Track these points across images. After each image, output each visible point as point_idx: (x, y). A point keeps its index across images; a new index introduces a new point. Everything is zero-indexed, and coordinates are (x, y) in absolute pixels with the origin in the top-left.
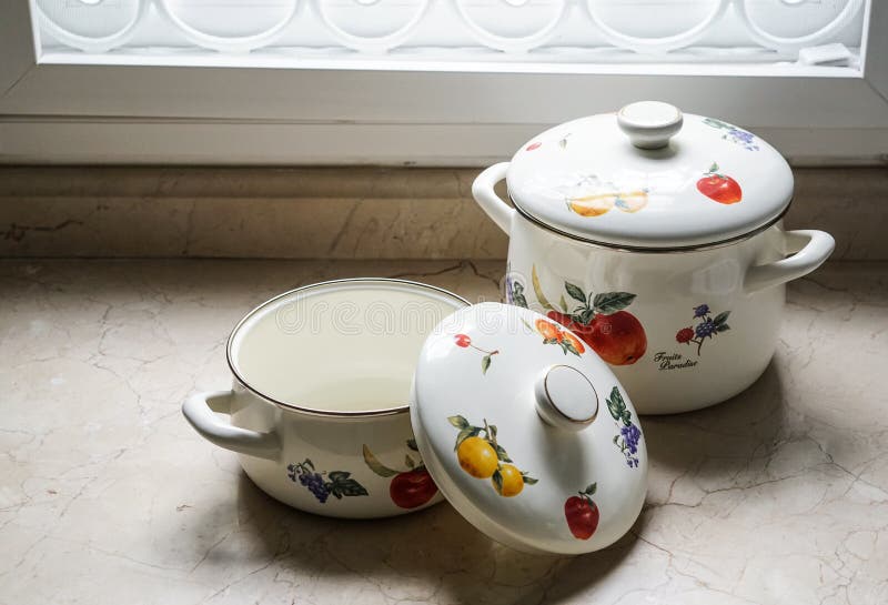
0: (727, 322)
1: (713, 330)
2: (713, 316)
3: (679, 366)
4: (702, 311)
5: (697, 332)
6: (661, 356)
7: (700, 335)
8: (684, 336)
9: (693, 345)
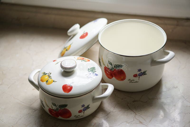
0: (146, 73)
1: (142, 75)
2: (142, 71)
3: (134, 82)
4: (140, 70)
5: (138, 75)
6: (130, 80)
7: (139, 76)
8: (135, 76)
9: (137, 78)
